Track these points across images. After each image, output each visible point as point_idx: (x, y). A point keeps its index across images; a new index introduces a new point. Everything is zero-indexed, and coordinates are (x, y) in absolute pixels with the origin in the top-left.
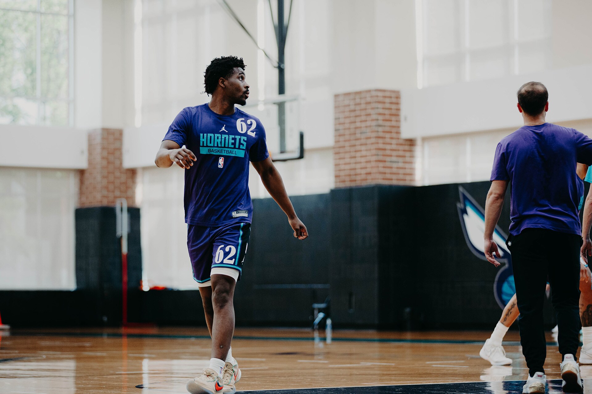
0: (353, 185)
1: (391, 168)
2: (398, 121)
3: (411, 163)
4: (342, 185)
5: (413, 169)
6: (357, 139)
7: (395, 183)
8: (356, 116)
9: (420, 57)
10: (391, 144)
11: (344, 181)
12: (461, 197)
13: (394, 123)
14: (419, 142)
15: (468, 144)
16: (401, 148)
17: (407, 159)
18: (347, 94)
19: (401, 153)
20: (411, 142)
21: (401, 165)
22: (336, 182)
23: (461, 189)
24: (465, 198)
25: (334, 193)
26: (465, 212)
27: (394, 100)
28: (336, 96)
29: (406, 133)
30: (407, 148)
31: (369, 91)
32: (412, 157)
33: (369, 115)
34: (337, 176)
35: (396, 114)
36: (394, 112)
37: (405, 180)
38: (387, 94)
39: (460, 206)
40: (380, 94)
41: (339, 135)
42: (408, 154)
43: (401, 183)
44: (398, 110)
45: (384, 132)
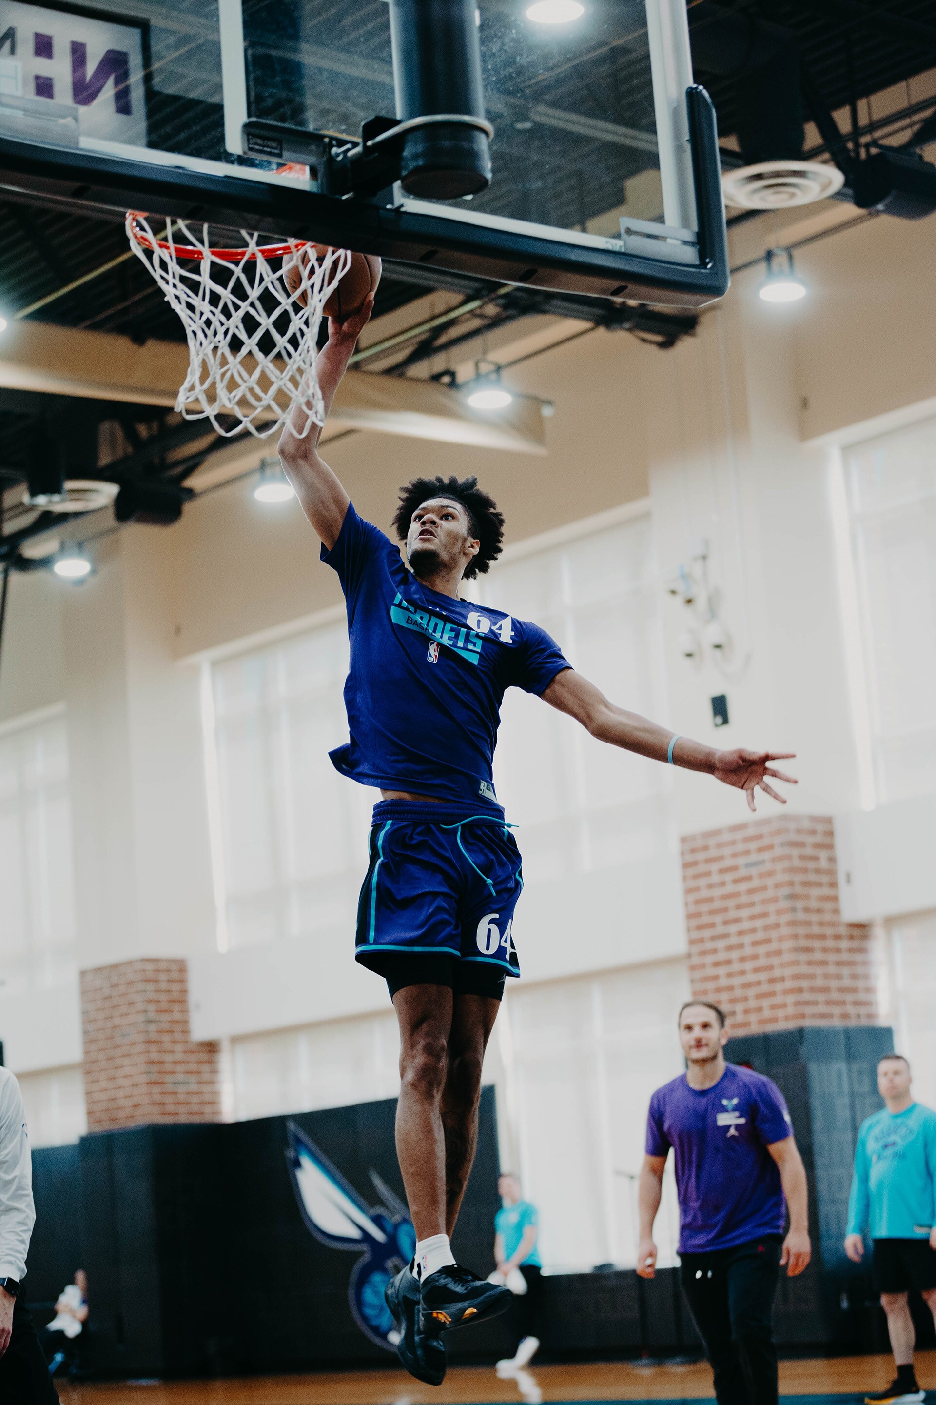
0: (114, 1127)
1: (176, 1093)
2: (185, 1011)
3: (212, 1082)
4: (98, 1129)
5: (216, 1093)
6: (116, 1047)
7: (183, 1118)
8: (114, 1007)
9: (220, 900)
10: (173, 1052)
11: (100, 1121)
12: (291, 1139)
13: (177, 1016)
14: (225, 1046)
15: (303, 1047)
16: (192, 1058)
17: (206, 1077)
18: (98, 970)
19: (193, 1067)
20: (211, 1047)
21: (193, 1087)
22: (89, 1123)
23: (291, 1126)
24: (299, 1141)
25: (86, 1142)
26: (297, 1164)
27: (175, 975)
28: (83, 973)
29: (200, 1031)
30: (203, 1056)
31: (130, 963)
32: (214, 1072)
33: (131, 1004)
34: (90, 1113)
35: (181, 1000)
36: (175, 995)
37: (202, 1113)
38: (163, 966)
39: (290, 1154)
40: (150, 967)
41: (89, 1040)
42: (205, 1068)
43: (196, 1119)
44: (184, 992)
45: (159, 1032)
